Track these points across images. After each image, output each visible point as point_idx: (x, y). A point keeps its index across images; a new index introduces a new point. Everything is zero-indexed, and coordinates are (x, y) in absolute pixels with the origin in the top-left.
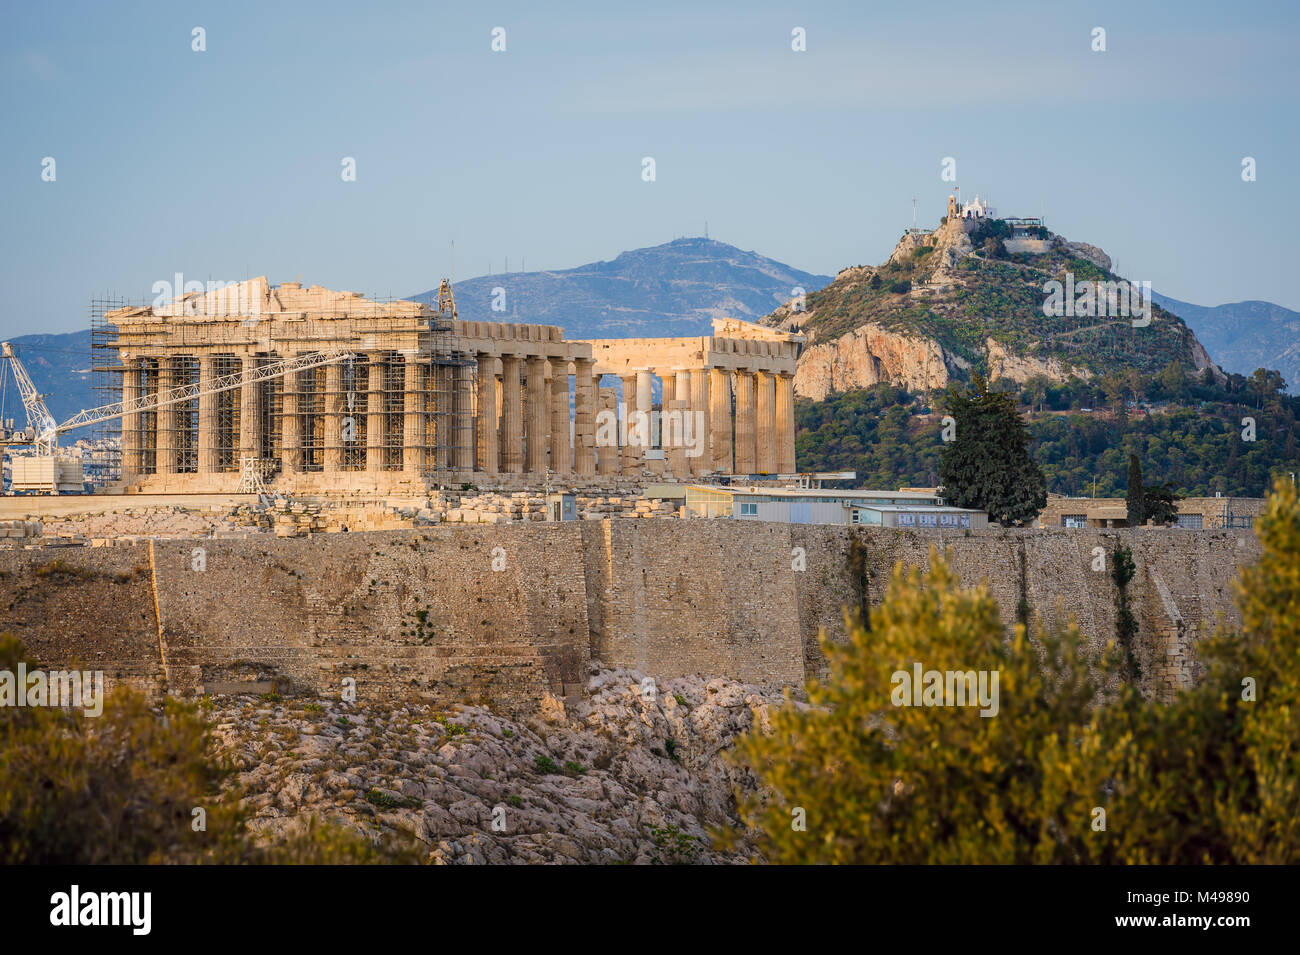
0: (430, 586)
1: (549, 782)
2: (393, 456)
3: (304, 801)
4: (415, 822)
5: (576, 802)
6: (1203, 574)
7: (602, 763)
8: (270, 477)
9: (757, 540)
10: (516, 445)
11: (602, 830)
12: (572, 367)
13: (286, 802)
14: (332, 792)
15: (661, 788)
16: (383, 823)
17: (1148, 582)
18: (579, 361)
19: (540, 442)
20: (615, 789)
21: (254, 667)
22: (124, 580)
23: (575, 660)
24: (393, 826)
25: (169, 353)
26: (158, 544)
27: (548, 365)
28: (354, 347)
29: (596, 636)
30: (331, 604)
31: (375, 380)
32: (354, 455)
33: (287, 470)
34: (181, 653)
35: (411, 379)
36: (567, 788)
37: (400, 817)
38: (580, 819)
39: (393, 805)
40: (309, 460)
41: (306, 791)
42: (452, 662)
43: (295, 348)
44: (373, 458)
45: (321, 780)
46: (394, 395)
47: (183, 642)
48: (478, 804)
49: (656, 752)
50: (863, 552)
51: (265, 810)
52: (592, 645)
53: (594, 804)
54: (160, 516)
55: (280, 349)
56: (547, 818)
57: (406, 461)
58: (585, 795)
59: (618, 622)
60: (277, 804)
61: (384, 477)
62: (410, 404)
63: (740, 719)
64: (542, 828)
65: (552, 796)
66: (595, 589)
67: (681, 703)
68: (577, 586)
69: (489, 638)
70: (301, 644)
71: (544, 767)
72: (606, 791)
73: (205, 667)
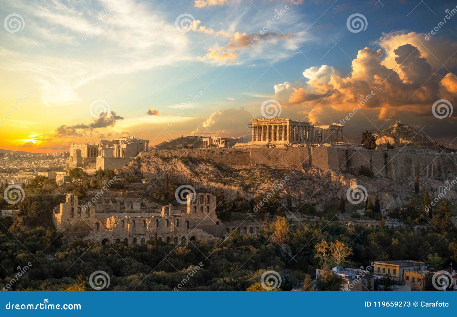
0: (288, 155)
1: (302, 181)
2: (285, 139)
7: (310, 179)
8: (270, 141)
11: (308, 187)
12: (311, 128)
15: (318, 182)
17: (390, 158)
18: (312, 127)
20: (311, 182)
21: (264, 165)
22: (246, 153)
23: (307, 165)
25: (258, 125)
26: (251, 148)
27: (308, 127)
28: (281, 124)
31: (283, 128)
32: (280, 139)
33: (272, 140)
34: (254, 163)
35: (288, 129)
36: (304, 182)
38: (306, 186)
40: (275, 139)
42: (290, 165)
43: (274, 124)
44: (283, 139)
45: (270, 180)
46: (286, 131)
47: (254, 161)
48: (291, 183)
49: (317, 177)
50: (348, 152)
52: (309, 163)
55: (272, 125)
56: (300, 185)
57: (287, 139)
59: (313, 160)
61: (284, 141)
62: (288, 132)
64: (300, 187)
65: (302, 183)
66: (310, 157)
67: (321, 171)
68: (307, 156)
69: (295, 162)
70: (270, 162)
71: (301, 179)
72: (310, 182)
73: (257, 165)
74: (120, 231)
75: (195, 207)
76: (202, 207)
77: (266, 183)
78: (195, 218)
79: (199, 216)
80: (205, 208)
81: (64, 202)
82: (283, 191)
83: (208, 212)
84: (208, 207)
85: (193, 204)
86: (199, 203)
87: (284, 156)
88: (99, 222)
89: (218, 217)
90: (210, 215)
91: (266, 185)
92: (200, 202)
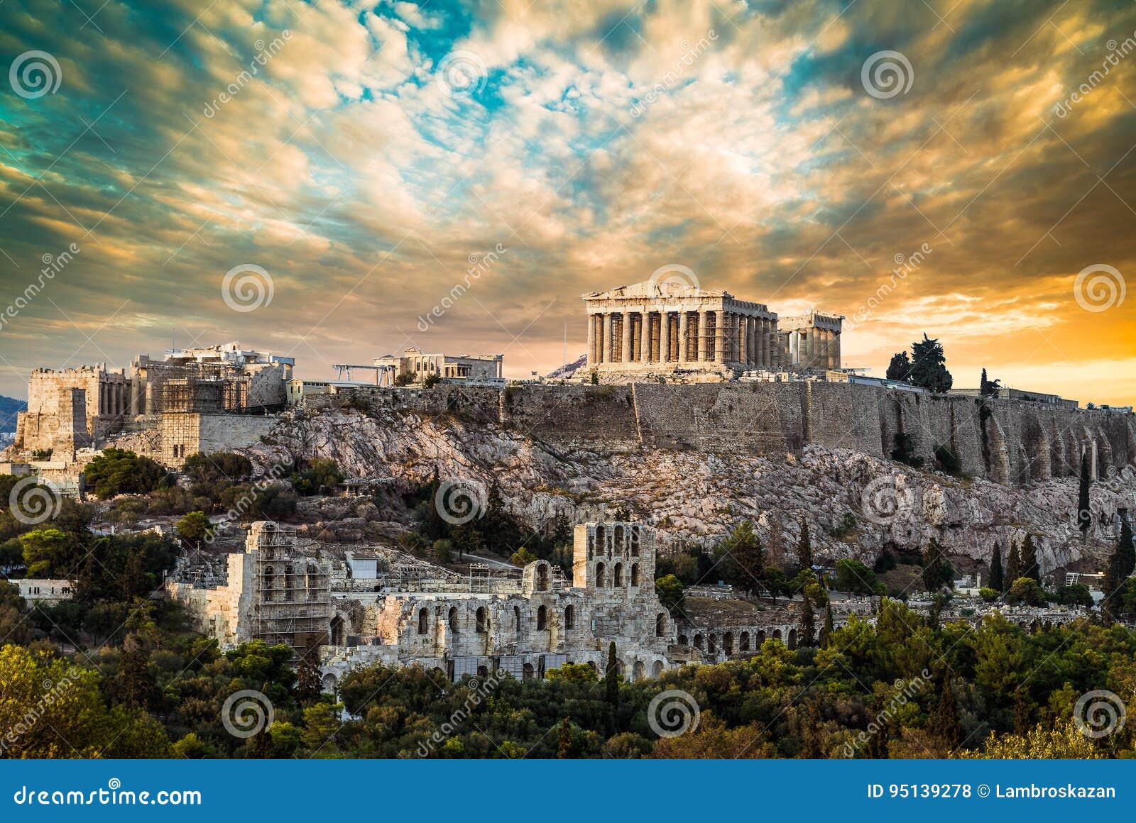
0: (743, 406)
2: (710, 355)
3: (708, 493)
4: (753, 502)
5: (807, 497)
6: (1009, 418)
7: (811, 482)
9: (865, 392)
10: (753, 355)
12: (769, 323)
13: (701, 492)
14: (719, 489)
16: (741, 502)
17: (992, 420)
18: (774, 322)
19: (760, 352)
20: (820, 492)
23: (798, 439)
24: (744, 504)
25: (609, 311)
26: (636, 385)
29: (806, 430)
30: (704, 412)
31: (702, 322)
32: (692, 355)
33: (663, 361)
34: (646, 431)
35: (719, 323)
37: (746, 500)
39: (742, 495)
41: (709, 488)
44: (701, 355)
45: (713, 484)
46: (711, 329)
47: (647, 426)
49: (832, 478)
51: (693, 496)
52: (804, 433)
53: (814, 498)
54: (614, 378)
57: (716, 357)
58: (809, 495)
59: (813, 424)
60: (697, 493)
61: (706, 363)
62: (718, 333)
63: (863, 466)
66: (804, 411)
68: (798, 410)
69: (765, 429)
70: (692, 429)
73: (656, 437)
74: (416, 643)
75: (600, 567)
76: (618, 567)
77: (704, 497)
78: (599, 602)
79: (611, 597)
80: (626, 572)
81: (240, 548)
82: (757, 520)
83: (634, 584)
84: (635, 568)
85: (595, 558)
86: (610, 555)
87: (731, 408)
88: (344, 616)
89: (663, 601)
90: (641, 593)
91: (705, 501)
92: (613, 550)
